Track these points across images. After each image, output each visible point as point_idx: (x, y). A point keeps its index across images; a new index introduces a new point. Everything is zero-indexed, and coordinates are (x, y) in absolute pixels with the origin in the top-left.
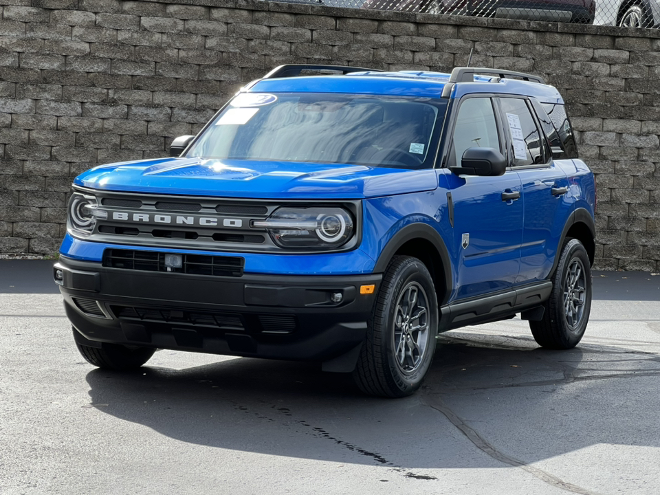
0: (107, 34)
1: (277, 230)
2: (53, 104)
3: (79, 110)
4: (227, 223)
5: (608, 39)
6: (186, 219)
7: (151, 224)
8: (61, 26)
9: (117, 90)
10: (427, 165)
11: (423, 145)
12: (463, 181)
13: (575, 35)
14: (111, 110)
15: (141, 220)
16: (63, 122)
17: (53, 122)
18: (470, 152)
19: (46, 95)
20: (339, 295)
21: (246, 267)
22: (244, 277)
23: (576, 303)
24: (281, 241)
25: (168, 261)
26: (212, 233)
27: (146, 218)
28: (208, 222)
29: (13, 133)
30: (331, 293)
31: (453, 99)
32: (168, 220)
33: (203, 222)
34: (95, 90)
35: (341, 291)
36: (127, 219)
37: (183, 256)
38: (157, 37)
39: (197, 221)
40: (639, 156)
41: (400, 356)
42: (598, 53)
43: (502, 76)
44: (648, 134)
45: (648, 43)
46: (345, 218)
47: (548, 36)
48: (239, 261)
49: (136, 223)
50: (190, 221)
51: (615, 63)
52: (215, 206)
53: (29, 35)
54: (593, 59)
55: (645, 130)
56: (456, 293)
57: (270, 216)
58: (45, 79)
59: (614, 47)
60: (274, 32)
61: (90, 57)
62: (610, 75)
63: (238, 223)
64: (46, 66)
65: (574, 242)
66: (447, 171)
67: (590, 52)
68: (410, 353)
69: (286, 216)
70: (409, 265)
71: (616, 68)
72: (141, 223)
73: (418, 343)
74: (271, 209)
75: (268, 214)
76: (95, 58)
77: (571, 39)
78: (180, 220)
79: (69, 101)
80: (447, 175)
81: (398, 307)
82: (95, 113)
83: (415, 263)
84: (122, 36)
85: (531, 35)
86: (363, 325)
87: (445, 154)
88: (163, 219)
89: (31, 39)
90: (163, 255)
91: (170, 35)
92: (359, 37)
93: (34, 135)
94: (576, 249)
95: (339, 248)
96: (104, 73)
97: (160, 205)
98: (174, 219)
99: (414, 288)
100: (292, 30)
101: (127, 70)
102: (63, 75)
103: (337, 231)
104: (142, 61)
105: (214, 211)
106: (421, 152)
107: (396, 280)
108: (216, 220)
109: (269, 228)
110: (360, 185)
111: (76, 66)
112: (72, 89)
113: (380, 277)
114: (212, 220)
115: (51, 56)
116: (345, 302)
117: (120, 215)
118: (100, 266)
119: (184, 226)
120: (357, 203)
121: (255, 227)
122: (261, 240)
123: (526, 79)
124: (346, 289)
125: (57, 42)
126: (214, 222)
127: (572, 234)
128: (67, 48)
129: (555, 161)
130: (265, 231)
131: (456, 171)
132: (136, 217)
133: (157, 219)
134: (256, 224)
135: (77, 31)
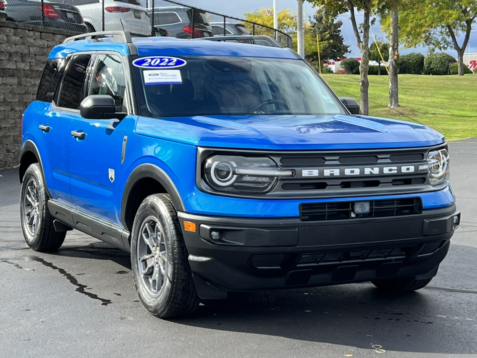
4: (404, 169)
6: (373, 170)
15: (332, 174)
22: (425, 213)
25: (358, 208)
27: (337, 173)
28: (390, 170)
32: (357, 172)
33: (386, 171)
36: (317, 175)
37: (371, 202)
39: (381, 170)
49: (326, 178)
52: (388, 156)
63: (412, 169)
72: (332, 178)
74: (426, 154)
75: (425, 159)
78: (367, 171)
88: (352, 172)
98: (362, 171)
108: (396, 168)
114: (393, 168)
117: (310, 172)
118: (298, 221)
122: (423, 181)
132: (327, 173)
133: (347, 172)
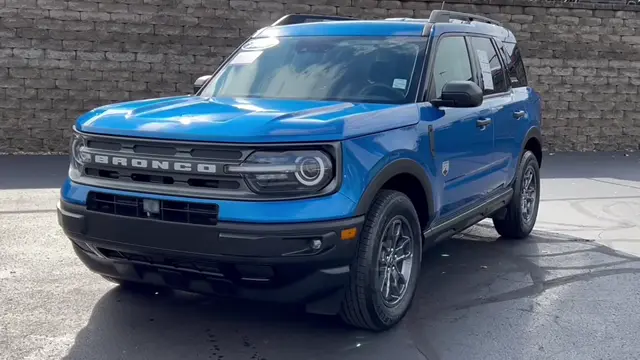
0: (209, 12)
1: (252, 175)
2: (176, 57)
3: (193, 60)
4: (201, 168)
5: (521, 8)
6: (161, 163)
7: (129, 167)
8: (180, 6)
9: (216, 46)
10: (409, 100)
11: (405, 81)
12: (443, 113)
13: (500, 6)
14: (212, 60)
15: (120, 164)
16: (182, 68)
17: (176, 68)
18: (449, 86)
19: (172, 51)
20: (317, 243)
21: (222, 215)
22: (219, 225)
23: (529, 201)
24: (257, 186)
25: (147, 206)
26: (186, 178)
27: (124, 162)
28: (182, 167)
29: (152, 75)
30: (310, 240)
31: (432, 38)
32: (144, 164)
33: (177, 167)
34: (202, 47)
35: (320, 238)
36: (107, 162)
37: (160, 201)
38: (240, 13)
39: (171, 165)
40: (539, 80)
41: (385, 290)
42: (515, 17)
43: (471, 19)
44: (545, 66)
45: (544, 10)
46: (324, 161)
47: (484, 7)
48: (214, 207)
49: (115, 167)
50: (165, 166)
51: (525, 23)
52: (189, 150)
53: (160, 13)
54: (511, 21)
55: (543, 64)
56: (438, 215)
57: (245, 161)
58: (171, 41)
59: (524, 13)
60: (314, 8)
61: (198, 26)
62: (521, 31)
63: (212, 169)
64: (171, 33)
65: (528, 154)
66: (428, 104)
67: (509, 17)
68: (396, 284)
69: (262, 160)
70: (392, 201)
71: (525, 26)
72: (120, 167)
73: (403, 273)
74: (245, 153)
75: (242, 159)
76: (201, 27)
77: (498, 8)
78: (155, 164)
79: (186, 54)
80: (428, 108)
81: (382, 244)
82: (203, 62)
83: (398, 198)
84: (219, 13)
85: (473, 6)
86: (345, 269)
87: (426, 88)
88: (139, 163)
89: (161, 16)
90: (141, 200)
91: (248, 12)
92: (366, 11)
93: (165, 76)
94: (530, 159)
95: (318, 193)
96: (208, 36)
97: (138, 148)
98: (150, 164)
99: (398, 221)
100: (325, 7)
101: (221, 34)
102: (181, 38)
103: (316, 174)
104: (232, 29)
105: (189, 156)
106: (404, 88)
107: (379, 218)
108: (190, 165)
109: (244, 173)
110: (340, 125)
111: (190, 32)
112: (188, 47)
113: (362, 219)
114: (187, 165)
115: (173, 26)
116: (325, 249)
117: (102, 159)
118: (84, 208)
119: (159, 170)
120: (336, 145)
121: (231, 172)
122: (235, 186)
123: (489, 22)
124: (324, 236)
125: (177, 17)
126: (188, 167)
127: (528, 147)
128: (184, 21)
129: (514, 90)
130: (240, 177)
131: (436, 105)
132: (115, 161)
133: (134, 163)
134: (232, 169)
135: (190, 11)
